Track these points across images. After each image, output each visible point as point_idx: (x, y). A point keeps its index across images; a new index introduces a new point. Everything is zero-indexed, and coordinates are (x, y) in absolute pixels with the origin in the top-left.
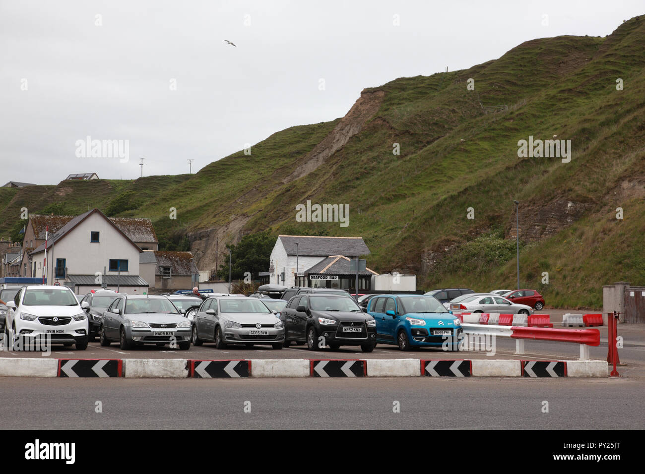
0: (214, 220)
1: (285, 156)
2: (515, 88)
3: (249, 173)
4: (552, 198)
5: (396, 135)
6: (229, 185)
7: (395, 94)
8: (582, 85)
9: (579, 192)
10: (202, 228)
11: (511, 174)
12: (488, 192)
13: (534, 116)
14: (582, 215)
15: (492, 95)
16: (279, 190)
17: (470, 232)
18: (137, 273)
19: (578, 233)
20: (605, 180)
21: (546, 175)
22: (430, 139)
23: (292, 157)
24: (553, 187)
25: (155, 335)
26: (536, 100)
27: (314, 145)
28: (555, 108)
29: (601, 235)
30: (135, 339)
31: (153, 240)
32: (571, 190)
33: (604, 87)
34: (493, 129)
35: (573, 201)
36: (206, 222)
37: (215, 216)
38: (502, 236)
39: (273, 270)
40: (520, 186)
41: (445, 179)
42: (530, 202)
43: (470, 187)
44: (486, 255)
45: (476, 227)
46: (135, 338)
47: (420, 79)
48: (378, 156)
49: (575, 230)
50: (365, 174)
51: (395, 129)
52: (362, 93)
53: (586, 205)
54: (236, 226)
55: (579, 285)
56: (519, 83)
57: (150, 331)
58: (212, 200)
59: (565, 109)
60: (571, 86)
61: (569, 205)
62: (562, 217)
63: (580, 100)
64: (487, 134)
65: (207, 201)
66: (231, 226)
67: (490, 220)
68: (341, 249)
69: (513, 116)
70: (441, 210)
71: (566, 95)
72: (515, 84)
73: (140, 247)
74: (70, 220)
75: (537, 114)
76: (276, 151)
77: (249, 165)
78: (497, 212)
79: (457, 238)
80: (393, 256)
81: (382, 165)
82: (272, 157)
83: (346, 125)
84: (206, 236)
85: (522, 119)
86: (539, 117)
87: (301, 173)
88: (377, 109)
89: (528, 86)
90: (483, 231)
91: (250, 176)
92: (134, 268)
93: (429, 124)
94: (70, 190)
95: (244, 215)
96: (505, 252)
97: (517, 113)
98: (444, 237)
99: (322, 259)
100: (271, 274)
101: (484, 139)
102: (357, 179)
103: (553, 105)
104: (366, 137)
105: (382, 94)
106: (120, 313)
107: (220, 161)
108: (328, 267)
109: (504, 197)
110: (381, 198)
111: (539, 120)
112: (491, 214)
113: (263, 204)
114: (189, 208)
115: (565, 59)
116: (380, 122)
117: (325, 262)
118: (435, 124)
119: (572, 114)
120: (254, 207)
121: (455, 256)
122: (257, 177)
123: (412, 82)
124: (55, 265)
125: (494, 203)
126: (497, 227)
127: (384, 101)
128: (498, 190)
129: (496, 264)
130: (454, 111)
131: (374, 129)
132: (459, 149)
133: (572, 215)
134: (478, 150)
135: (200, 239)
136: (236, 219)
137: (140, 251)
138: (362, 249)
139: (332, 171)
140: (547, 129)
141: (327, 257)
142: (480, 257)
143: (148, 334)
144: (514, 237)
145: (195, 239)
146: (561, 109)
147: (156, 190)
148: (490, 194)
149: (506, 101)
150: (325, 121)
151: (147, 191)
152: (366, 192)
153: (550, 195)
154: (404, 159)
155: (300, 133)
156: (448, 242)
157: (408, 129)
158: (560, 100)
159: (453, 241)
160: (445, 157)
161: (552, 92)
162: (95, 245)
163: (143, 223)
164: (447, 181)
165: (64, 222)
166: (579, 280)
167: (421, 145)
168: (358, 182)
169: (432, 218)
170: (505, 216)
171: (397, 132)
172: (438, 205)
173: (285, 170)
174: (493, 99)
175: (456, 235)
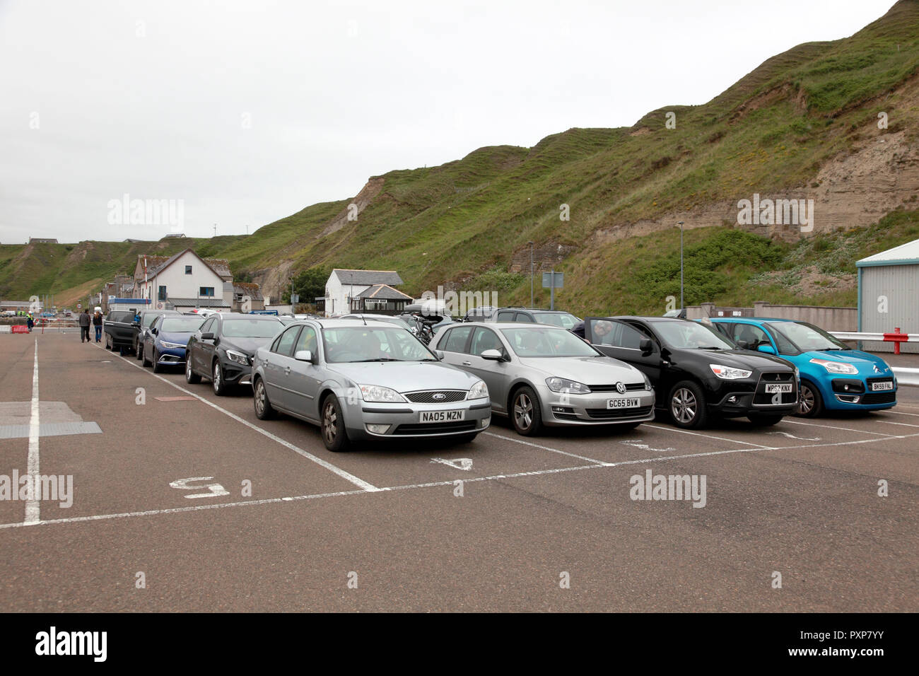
0: (268, 263)
1: (314, 222)
2: (476, 177)
3: (290, 233)
4: (545, 243)
5: (399, 205)
6: (276, 240)
7: (391, 180)
8: (525, 174)
9: (566, 238)
10: (260, 269)
11: (508, 225)
12: (492, 238)
13: (496, 193)
14: (569, 255)
15: (461, 180)
16: (314, 243)
17: (481, 268)
18: (220, 297)
19: (568, 268)
20: (584, 230)
21: (537, 226)
22: (422, 208)
23: (319, 222)
24: (546, 234)
25: (422, 421)
26: (495, 183)
27: (335, 215)
28: (509, 188)
29: (588, 269)
30: (371, 430)
31: (230, 275)
32: (559, 236)
33: (538, 176)
34: (470, 201)
35: (563, 244)
36: (262, 264)
37: (268, 261)
38: (506, 271)
39: (328, 296)
40: (517, 234)
41: (440, 233)
42: (527, 245)
43: (478, 234)
44: (497, 284)
45: (486, 264)
46: (371, 428)
47: (408, 171)
48: (387, 219)
49: (567, 266)
50: (379, 231)
51: (398, 201)
52: (370, 179)
53: (572, 247)
54: (285, 267)
55: (583, 306)
56: (478, 174)
57: (411, 412)
58: (265, 250)
59: (515, 189)
60: (517, 175)
61: (560, 247)
62: (554, 256)
63: (524, 184)
64: (466, 204)
65: (261, 251)
66: (281, 266)
67: (495, 259)
68: (382, 280)
69: (482, 192)
70: (457, 251)
71: (514, 180)
72: (475, 174)
73: (223, 279)
74: (168, 259)
75: (498, 192)
76: (308, 219)
77: (290, 227)
78: (499, 253)
79: (472, 272)
80: (422, 285)
81: (390, 225)
82: (305, 223)
83: (359, 200)
84: (263, 274)
85: (488, 195)
86: (499, 194)
87: (328, 232)
88: (380, 190)
89: (484, 176)
90: (491, 267)
91: (290, 234)
92: (219, 294)
93: (421, 199)
94: (167, 245)
95: (289, 260)
96: (511, 282)
97: (484, 191)
98: (462, 271)
99: (367, 287)
100: (326, 299)
101: (464, 207)
102: (373, 234)
103: (507, 187)
104: (377, 206)
105: (383, 180)
106: (314, 361)
107: (270, 225)
108: (375, 293)
109: (505, 242)
110: (397, 246)
111: (499, 196)
112: (496, 254)
113: (303, 252)
114: (249, 256)
115: (506, 160)
116: (387, 196)
117: (371, 289)
118: (425, 198)
119: (521, 192)
120: (297, 254)
121: (472, 285)
122: (295, 235)
123: (402, 173)
124: (158, 291)
125: (497, 246)
126: (500, 264)
127: (385, 185)
128: (500, 237)
129: (505, 291)
130: (437, 190)
131: (383, 201)
132: (447, 213)
133: (562, 255)
134: (460, 214)
135: (259, 276)
136: (284, 262)
137: (224, 281)
138: (397, 280)
139: (354, 229)
140: (506, 201)
141: (372, 285)
142: (492, 286)
143: (405, 419)
144: (515, 272)
145: (255, 276)
146: (513, 189)
147: (224, 245)
148: (494, 240)
149: (470, 185)
150: (340, 200)
151: (219, 246)
152: (385, 242)
153: (543, 240)
154: (406, 221)
155: (323, 207)
156: (465, 275)
157: (407, 201)
158: (511, 184)
159: (470, 274)
160: (439, 218)
161: (506, 178)
162: (189, 275)
163: (222, 263)
164: (442, 235)
165: (164, 261)
166: (583, 303)
167: (416, 212)
168: (374, 236)
169: (450, 257)
170: (507, 256)
171: (399, 203)
172: (454, 248)
173: (316, 230)
174: (462, 183)
175: (471, 269)
